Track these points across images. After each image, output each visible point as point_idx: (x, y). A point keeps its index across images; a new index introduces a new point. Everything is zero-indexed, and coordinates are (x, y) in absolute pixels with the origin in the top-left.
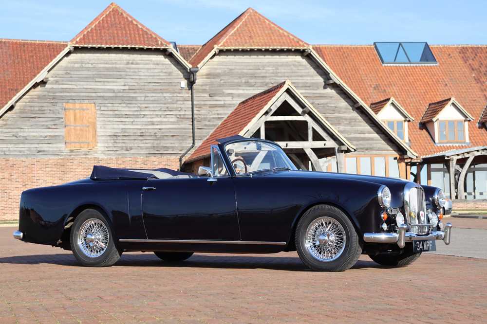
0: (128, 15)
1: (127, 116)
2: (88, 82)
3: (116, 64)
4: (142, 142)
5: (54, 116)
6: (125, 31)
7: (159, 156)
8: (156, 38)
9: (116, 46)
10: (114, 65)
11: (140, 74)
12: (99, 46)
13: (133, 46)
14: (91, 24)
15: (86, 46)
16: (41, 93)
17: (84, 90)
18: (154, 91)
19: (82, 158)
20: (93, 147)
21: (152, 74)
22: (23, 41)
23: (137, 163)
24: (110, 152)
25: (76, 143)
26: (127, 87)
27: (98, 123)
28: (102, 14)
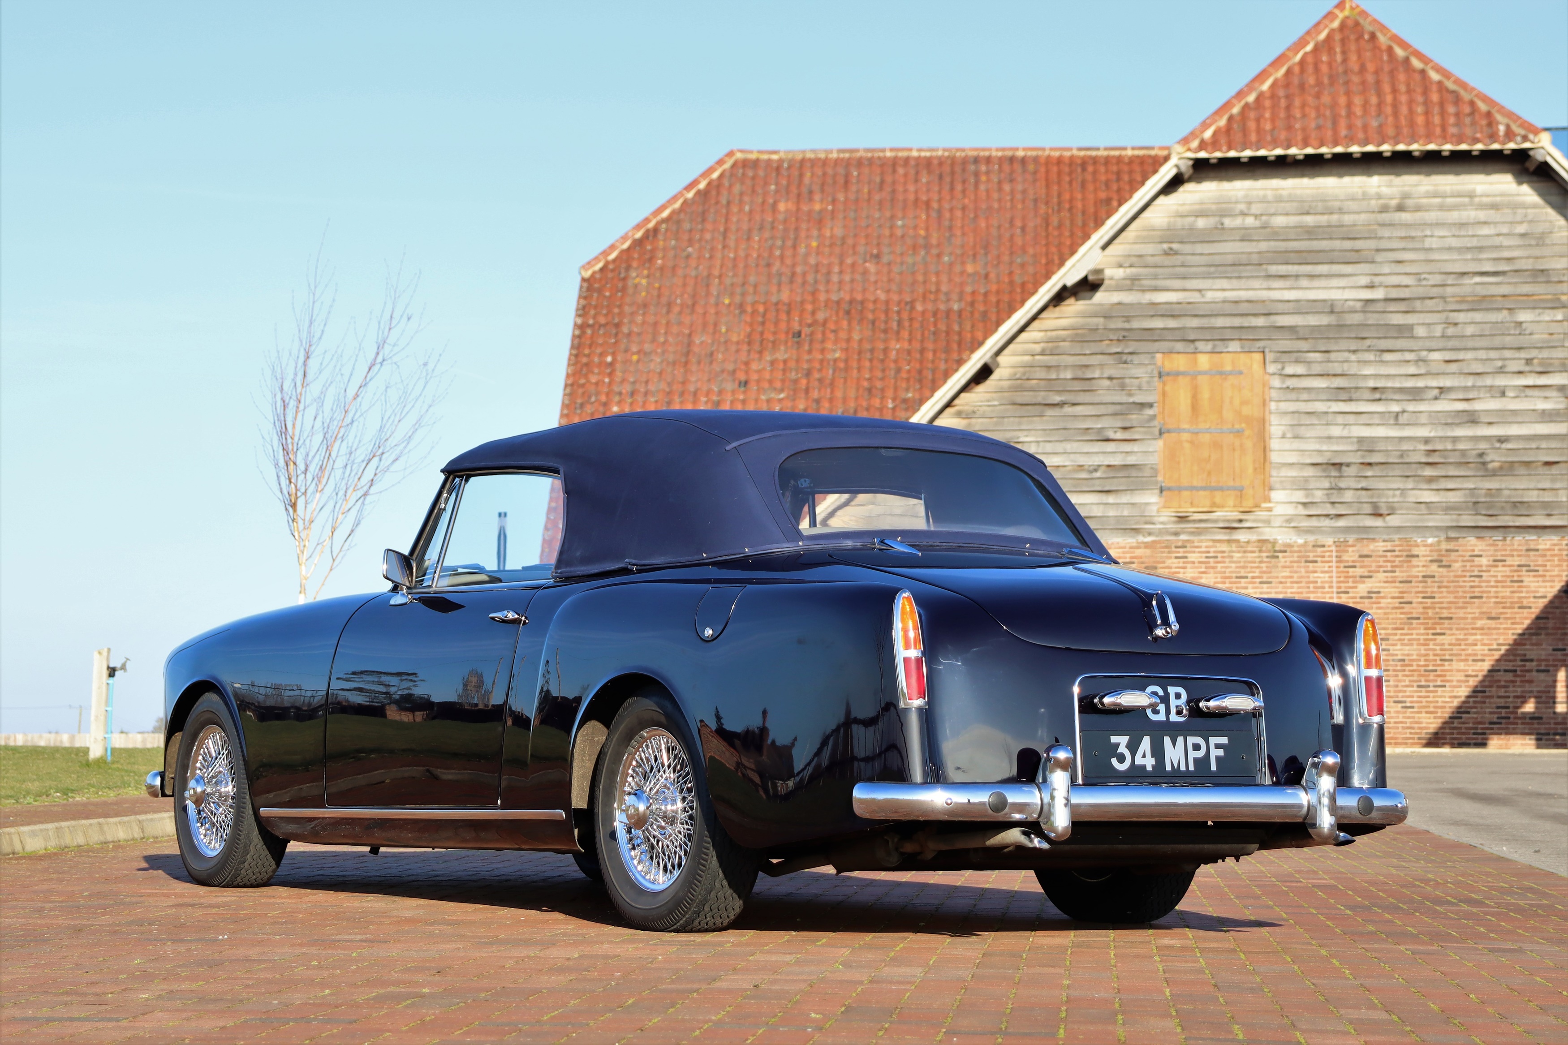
0: (1396, 39)
1: (1377, 396)
2: (1239, 277)
3: (1341, 211)
4: (1434, 486)
5: (1124, 399)
6: (1379, 94)
7: (1498, 536)
8: (1489, 114)
9: (1339, 149)
10: (1335, 218)
11: (1427, 245)
12: (1279, 152)
13: (1401, 147)
14: (1261, 76)
15: (1232, 154)
16: (1080, 321)
17: (1229, 309)
18: (1481, 303)
19: (1214, 541)
20: (1257, 506)
21: (1474, 242)
22: (1082, 153)
23: (1415, 561)
24: (1314, 522)
25: (1198, 489)
26: (1379, 294)
27: (1274, 420)
28: (1301, 43)
